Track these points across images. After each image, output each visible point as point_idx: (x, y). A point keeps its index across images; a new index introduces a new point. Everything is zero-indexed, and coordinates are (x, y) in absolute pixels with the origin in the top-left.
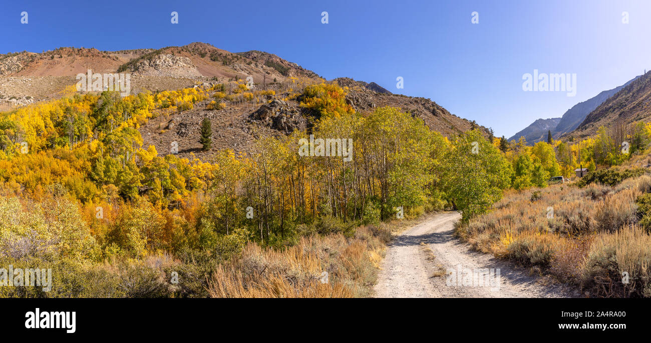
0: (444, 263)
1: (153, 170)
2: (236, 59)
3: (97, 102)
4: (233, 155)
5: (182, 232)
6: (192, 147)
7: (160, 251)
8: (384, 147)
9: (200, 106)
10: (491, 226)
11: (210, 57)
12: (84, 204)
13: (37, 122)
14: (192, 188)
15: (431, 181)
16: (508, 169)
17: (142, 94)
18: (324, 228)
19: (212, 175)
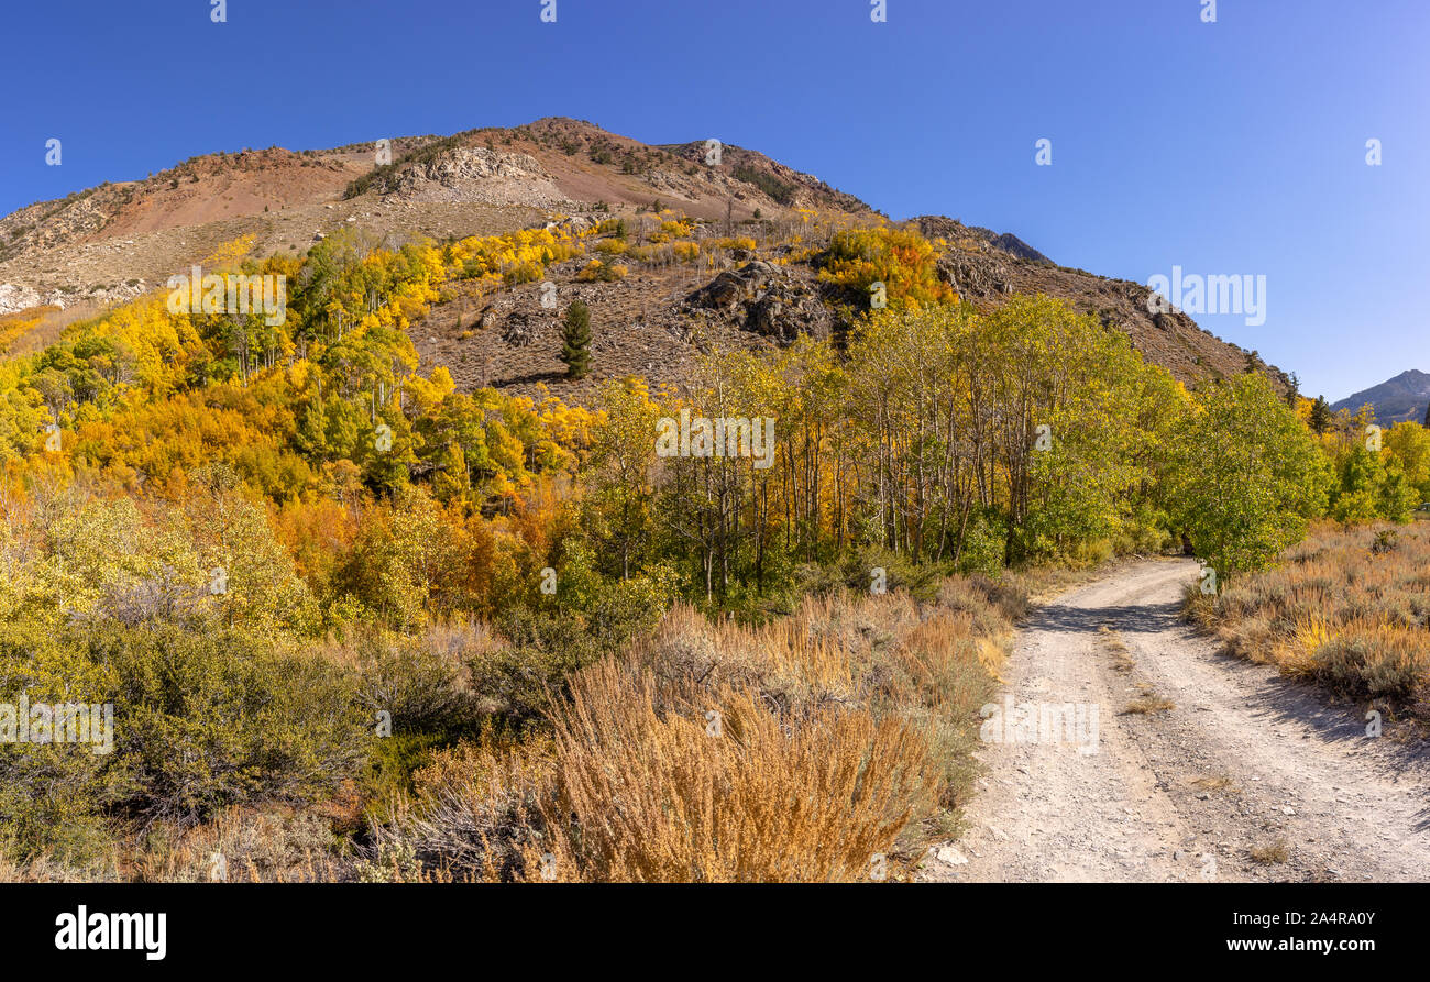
0: (1156, 680)
1: (444, 425)
2: (657, 160)
3: (300, 274)
4: (644, 390)
5: (514, 570)
6: (542, 371)
7: (461, 614)
8: (1025, 392)
9: (561, 273)
10: (1277, 601)
11: (589, 153)
12: (281, 505)
13: (160, 332)
14: (540, 466)
15: (1137, 482)
16: (1324, 473)
17: (412, 246)
18: (862, 576)
19: (592, 437)
